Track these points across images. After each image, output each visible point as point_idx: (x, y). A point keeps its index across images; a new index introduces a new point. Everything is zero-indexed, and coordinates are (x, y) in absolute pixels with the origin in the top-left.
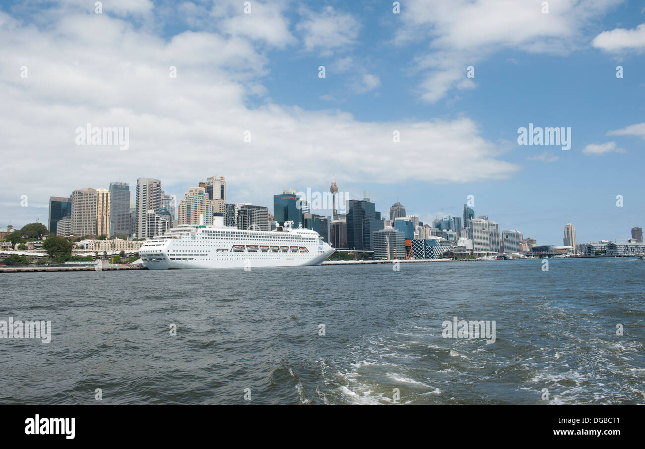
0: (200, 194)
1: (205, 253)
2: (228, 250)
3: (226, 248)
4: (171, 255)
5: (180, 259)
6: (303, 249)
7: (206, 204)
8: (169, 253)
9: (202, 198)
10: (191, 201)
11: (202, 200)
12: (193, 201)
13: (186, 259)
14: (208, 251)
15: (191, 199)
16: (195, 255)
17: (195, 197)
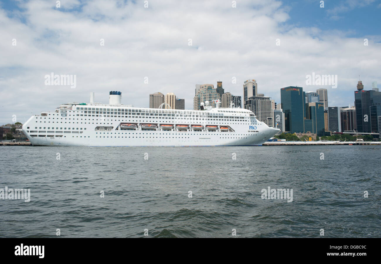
0: (209, 89)
1: (79, 130)
2: (113, 127)
3: (110, 125)
4: (31, 132)
5: (44, 136)
6: (226, 129)
7: (214, 97)
8: (29, 130)
9: (210, 92)
10: (201, 94)
11: (210, 93)
12: (203, 94)
13: (52, 136)
14: (83, 129)
15: (201, 93)
16: (65, 132)
17: (204, 91)
